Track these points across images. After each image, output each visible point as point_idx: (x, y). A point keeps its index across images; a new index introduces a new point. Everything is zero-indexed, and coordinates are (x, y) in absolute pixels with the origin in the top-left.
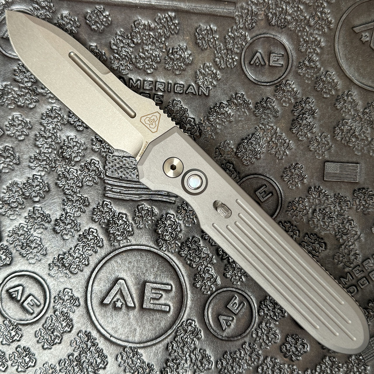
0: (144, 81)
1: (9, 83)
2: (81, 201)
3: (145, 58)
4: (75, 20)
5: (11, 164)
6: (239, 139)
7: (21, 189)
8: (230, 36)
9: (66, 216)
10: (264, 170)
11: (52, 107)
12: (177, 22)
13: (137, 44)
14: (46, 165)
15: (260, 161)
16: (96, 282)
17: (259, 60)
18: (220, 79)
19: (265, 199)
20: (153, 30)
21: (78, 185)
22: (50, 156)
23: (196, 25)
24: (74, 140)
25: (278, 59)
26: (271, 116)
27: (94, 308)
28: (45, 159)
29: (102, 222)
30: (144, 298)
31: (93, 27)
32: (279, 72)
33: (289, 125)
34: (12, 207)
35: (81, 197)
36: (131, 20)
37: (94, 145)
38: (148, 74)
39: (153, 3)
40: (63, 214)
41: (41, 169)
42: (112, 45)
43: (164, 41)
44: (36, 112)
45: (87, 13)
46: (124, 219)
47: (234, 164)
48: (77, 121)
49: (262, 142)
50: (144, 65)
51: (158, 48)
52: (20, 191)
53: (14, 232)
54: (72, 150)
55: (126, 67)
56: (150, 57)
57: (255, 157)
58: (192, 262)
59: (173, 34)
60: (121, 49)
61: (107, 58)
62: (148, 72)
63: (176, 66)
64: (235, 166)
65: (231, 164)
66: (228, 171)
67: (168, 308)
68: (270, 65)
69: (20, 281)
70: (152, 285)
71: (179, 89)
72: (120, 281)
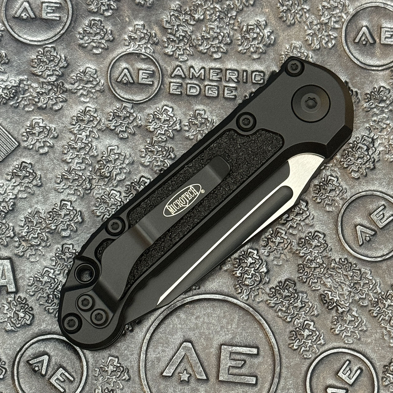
0: (210, 69)
1: (26, 77)
3: (209, 38)
5: (31, 186)
7: (45, 220)
8: (324, 6)
10: (381, 184)
11: (86, 108)
13: (199, 21)
14: (78, 185)
15: (375, 172)
16: (151, 346)
17: (366, 37)
19: (384, 224)
22: (82, 174)
24: (115, 152)
25: (392, 35)
26: (386, 110)
27: (150, 383)
28: (77, 178)
30: (219, 367)
34: (32, 246)
37: (144, 157)
38: (215, 59)
41: (71, 192)
42: (164, 23)
43: (236, 16)
44: (63, 115)
47: (339, 178)
48: (119, 125)
49: (376, 145)
50: (209, 48)
51: (228, 25)
52: (43, 222)
53: (35, 279)
54: (113, 166)
55: (185, 51)
56: (217, 38)
57: (368, 166)
58: (287, 314)
59: (247, 7)
60: (177, 28)
61: (158, 40)
62: (215, 57)
63: (253, 48)
64: (340, 180)
65: (334, 177)
66: (330, 187)
67: (254, 379)
68: (382, 43)
69: (45, 347)
70: (230, 349)
71: (258, 78)
72: (185, 343)
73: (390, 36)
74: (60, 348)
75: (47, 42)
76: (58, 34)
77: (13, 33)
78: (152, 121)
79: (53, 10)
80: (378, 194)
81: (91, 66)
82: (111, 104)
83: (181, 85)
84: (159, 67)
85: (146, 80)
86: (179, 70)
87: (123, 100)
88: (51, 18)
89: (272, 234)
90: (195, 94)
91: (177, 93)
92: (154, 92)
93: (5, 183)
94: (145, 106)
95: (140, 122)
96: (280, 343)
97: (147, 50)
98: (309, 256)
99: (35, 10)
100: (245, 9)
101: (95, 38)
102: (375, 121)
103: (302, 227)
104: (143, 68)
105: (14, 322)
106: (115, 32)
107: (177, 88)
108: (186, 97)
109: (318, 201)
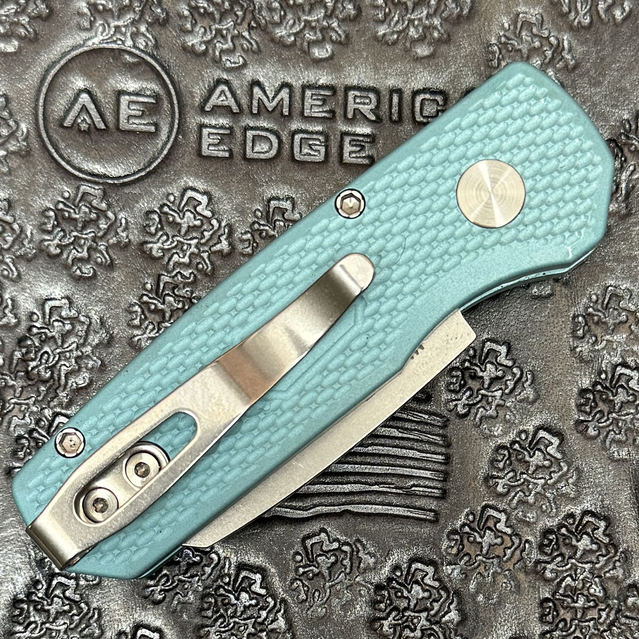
0: (304, 88)
3: (301, 6)
9: (49, 585)
18: (575, 67)
24: (64, 314)
29: (180, 602)
37: (138, 327)
38: (318, 62)
40: (38, 582)
46: (256, 588)
48: (72, 243)
50: (301, 31)
54: (58, 351)
55: (237, 42)
56: (321, 3)
61: (167, 14)
62: (317, 54)
63: (416, 28)
65: (633, 370)
66: (621, 396)
78: (157, 230)
82: (47, 187)
84: (171, 87)
85: (137, 121)
86: (223, 92)
87: (81, 175)
89: (472, 522)
90: (267, 155)
91: (221, 154)
92: (160, 154)
94: (137, 191)
95: (124, 235)
97: (138, 42)
98: (569, 578)
103: (549, 502)
104: (131, 90)
107: (221, 142)
108: (243, 166)
109: (592, 432)
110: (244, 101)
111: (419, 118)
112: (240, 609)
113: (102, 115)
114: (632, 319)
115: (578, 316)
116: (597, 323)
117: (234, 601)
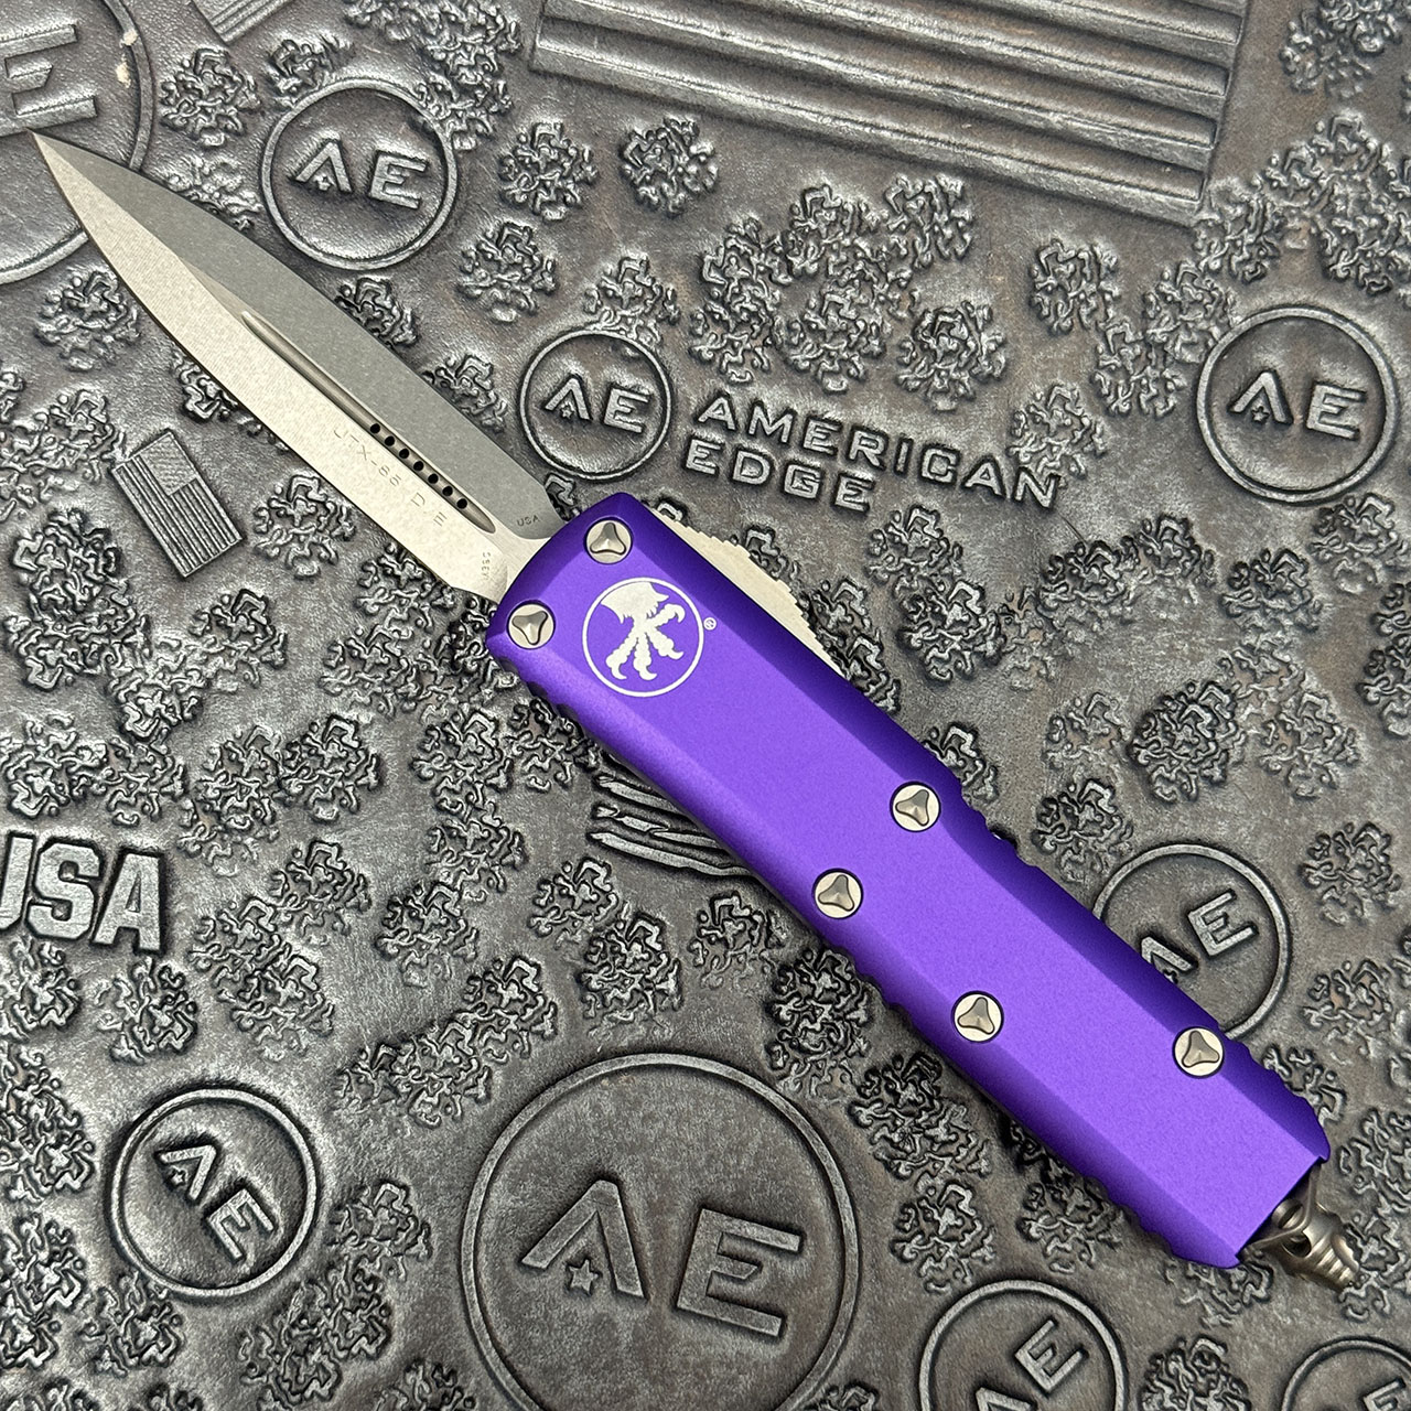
0: (811, 417)
2: (496, 846)
3: (823, 331)
4: (580, 153)
5: (255, 661)
6: (1152, 694)
7: (275, 763)
8: (1164, 295)
9: (430, 893)
10: (1233, 829)
12: (967, 215)
13: (803, 276)
14: (384, 683)
15: (1221, 793)
16: (504, 1174)
17: (1268, 403)
18: (1104, 454)
19: (1224, 946)
20: (872, 232)
21: (494, 781)
22: (402, 652)
23: (1042, 238)
25: (1342, 410)
26: (1287, 622)
27: (484, 1279)
28: (385, 661)
29: (566, 940)
30: (684, 1266)
31: (644, 190)
32: (1340, 458)
33: (1355, 670)
34: (228, 830)
35: (497, 829)
36: (792, 183)
38: (828, 394)
39: (886, 134)
40: (418, 887)
42: (706, 268)
43: (909, 280)
45: (631, 135)
46: (651, 941)
47: (1119, 791)
49: (1242, 718)
50: (818, 358)
51: (882, 303)
52: (269, 770)
53: (219, 926)
55: (747, 357)
56: (845, 333)
57: (1206, 772)
58: (900, 1154)
59: (946, 259)
60: (740, 287)
61: (680, 313)
62: (830, 386)
63: (941, 378)
64: (1120, 797)
65: (1105, 787)
66: (1088, 814)
67: (777, 1323)
68: (1310, 426)
69: (212, 1122)
70: (724, 1222)
71: (939, 467)
72: (600, 1182)
73: (1335, 410)
74: (252, 1133)
75: (371, 266)
76: (406, 247)
77: (282, 224)
79: (406, 178)
80: (1221, 856)
81: (482, 354)
83: (720, 452)
84: (667, 389)
85: (625, 418)
86: (721, 405)
87: (553, 464)
88: (394, 200)
90: (755, 481)
91: (706, 470)
92: (641, 457)
93: (184, 643)
96: (866, 1234)
97: (643, 336)
99: (355, 170)
100: (938, 265)
101: (505, 277)
102: (1250, 648)
104: (625, 384)
105: (141, 1036)
106: (565, 269)
107: (708, 458)
108: (729, 487)
109: (1048, 846)
110: (742, 420)
111: (925, 474)
112: (630, 960)
113: (588, 405)
114: (1114, 732)
115: (1058, 718)
116: (1075, 730)
117: (624, 950)
